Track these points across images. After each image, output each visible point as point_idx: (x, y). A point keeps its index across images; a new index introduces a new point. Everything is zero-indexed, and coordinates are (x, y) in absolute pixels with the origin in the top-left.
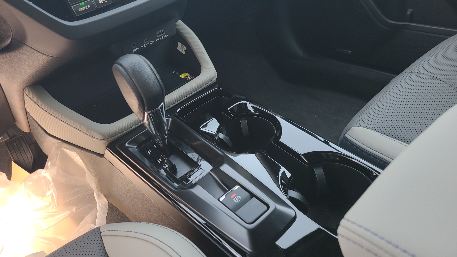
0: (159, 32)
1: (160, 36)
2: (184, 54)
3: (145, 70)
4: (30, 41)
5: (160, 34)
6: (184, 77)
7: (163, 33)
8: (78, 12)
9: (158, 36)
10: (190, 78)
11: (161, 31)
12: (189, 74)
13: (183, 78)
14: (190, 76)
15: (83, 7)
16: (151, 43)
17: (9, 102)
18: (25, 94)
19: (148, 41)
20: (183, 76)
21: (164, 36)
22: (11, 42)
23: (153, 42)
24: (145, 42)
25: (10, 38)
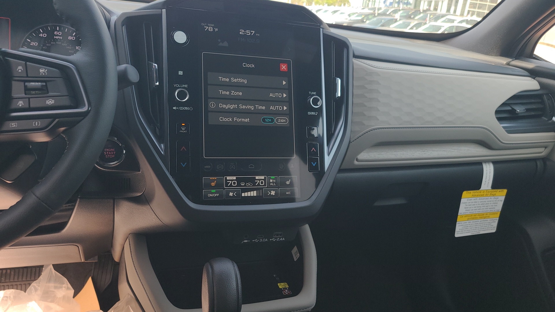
0: (277, 233)
1: (276, 237)
2: (295, 261)
3: (230, 284)
4: (154, 204)
5: (278, 235)
6: (282, 288)
7: (281, 235)
8: (206, 196)
9: (274, 237)
10: (287, 292)
11: (280, 233)
12: (288, 287)
13: (280, 288)
14: (287, 290)
15: (213, 194)
16: (264, 240)
17: (114, 234)
18: (128, 238)
19: (261, 238)
20: (281, 286)
21: (280, 238)
22: (140, 195)
23: (267, 240)
24: (258, 238)
25: (142, 192)
